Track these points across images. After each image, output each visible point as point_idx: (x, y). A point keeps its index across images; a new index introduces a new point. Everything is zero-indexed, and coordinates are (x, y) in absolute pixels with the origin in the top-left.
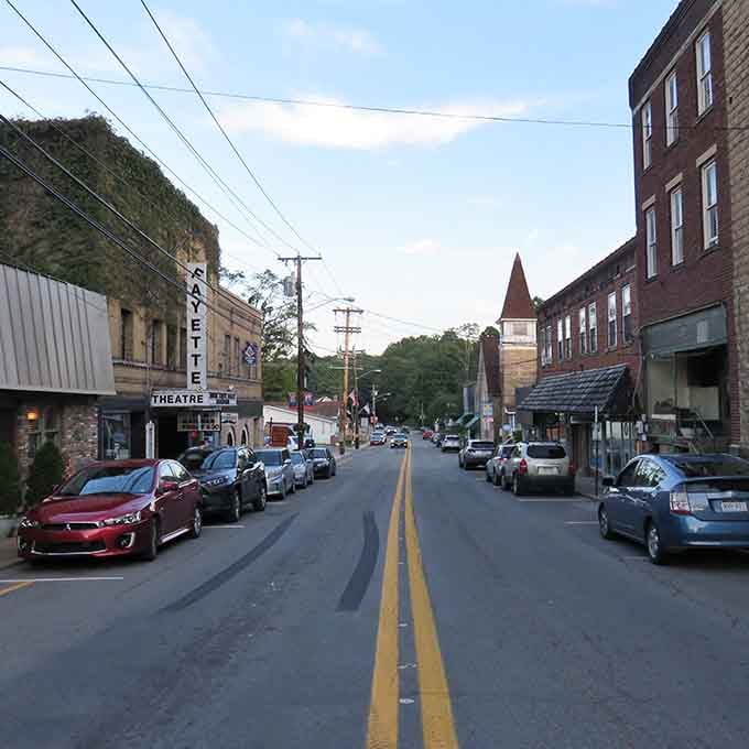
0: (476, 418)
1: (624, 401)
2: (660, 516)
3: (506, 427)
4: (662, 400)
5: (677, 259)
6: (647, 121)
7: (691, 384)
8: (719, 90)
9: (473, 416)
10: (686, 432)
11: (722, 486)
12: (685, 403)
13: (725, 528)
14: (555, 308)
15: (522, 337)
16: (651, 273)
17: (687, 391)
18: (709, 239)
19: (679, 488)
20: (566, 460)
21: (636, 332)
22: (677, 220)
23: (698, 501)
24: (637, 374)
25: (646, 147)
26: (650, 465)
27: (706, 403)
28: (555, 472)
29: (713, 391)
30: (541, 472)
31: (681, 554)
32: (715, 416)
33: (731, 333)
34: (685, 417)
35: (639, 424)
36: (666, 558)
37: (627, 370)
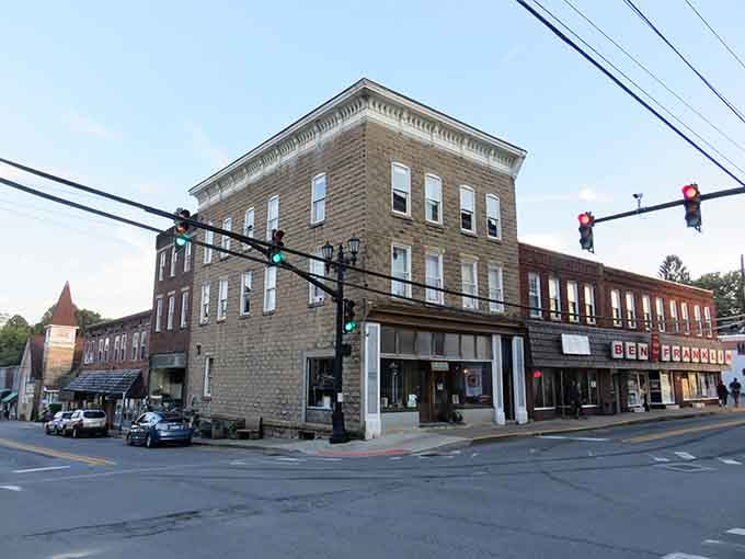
0: (13, 395)
1: (138, 389)
2: (153, 432)
3: (44, 401)
4: (156, 388)
5: (170, 327)
6: (163, 259)
7: (171, 382)
8: (192, 267)
9: (9, 393)
10: (166, 405)
11: (172, 421)
12: (168, 391)
13: (174, 434)
14: (99, 332)
15: (63, 339)
16: (158, 330)
17: (168, 385)
18: (183, 323)
19: (161, 422)
20: (105, 419)
21: (147, 356)
22: (171, 311)
23: (164, 426)
24: (146, 374)
25: (161, 270)
26: (149, 416)
27: (175, 391)
28: (98, 425)
29: (180, 386)
30: (91, 426)
31: (158, 443)
32: (179, 397)
33: (187, 364)
34: (166, 397)
35: (144, 401)
36: (153, 446)
37: (141, 374)
